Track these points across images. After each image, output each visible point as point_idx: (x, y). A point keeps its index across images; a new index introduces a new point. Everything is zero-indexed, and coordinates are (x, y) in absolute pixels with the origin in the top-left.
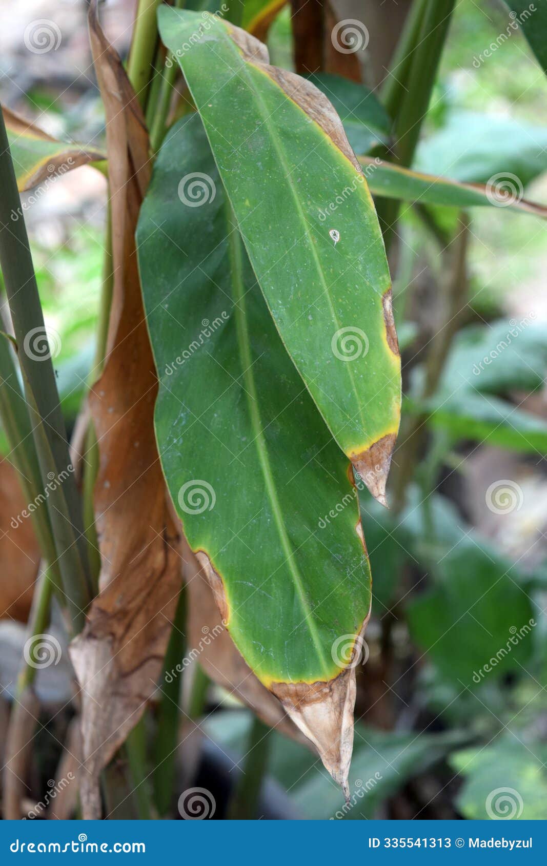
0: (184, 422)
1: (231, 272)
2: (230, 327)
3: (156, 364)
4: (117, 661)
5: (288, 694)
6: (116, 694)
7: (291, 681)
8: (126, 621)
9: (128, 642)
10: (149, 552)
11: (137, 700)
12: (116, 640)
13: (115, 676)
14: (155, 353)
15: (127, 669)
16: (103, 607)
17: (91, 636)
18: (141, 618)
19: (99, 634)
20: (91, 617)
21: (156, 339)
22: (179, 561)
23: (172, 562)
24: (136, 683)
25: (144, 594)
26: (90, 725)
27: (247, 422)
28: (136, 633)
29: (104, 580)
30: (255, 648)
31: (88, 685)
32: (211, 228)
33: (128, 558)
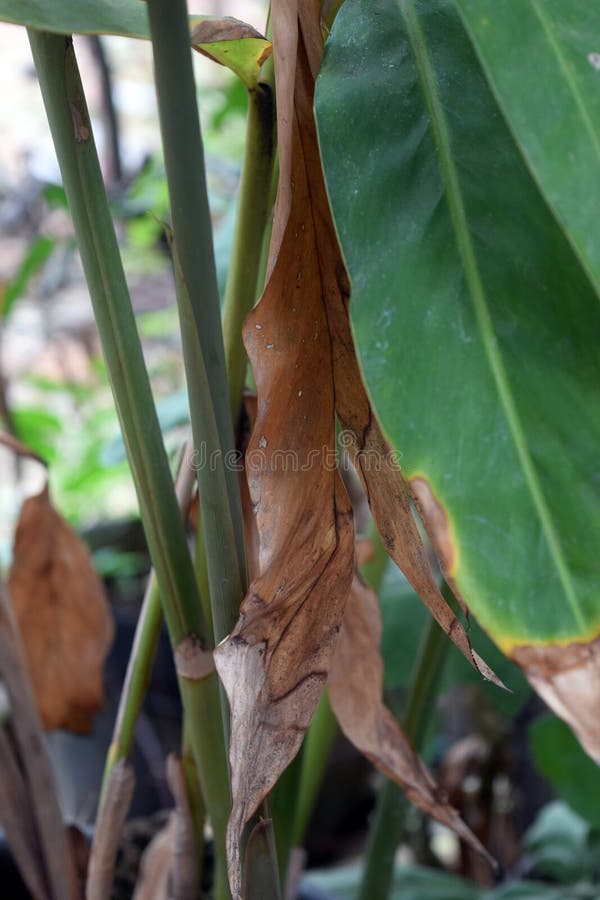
0: (388, 323)
1: (437, 149)
2: (442, 209)
3: (345, 262)
4: (268, 678)
5: (535, 660)
6: (263, 724)
7: (540, 644)
8: (284, 623)
9: (282, 653)
10: (317, 526)
11: (291, 733)
12: (268, 648)
13: (265, 697)
14: (344, 247)
15: (278, 692)
16: (261, 594)
17: (239, 640)
18: (301, 619)
19: (250, 639)
20: (246, 606)
21: (345, 232)
22: (352, 542)
23: (344, 544)
24: (289, 710)
25: (308, 584)
26: (240, 755)
27: (471, 319)
28: (293, 640)
29: (264, 557)
30: (492, 603)
31: (237, 703)
32: (407, 102)
33: (294, 530)
